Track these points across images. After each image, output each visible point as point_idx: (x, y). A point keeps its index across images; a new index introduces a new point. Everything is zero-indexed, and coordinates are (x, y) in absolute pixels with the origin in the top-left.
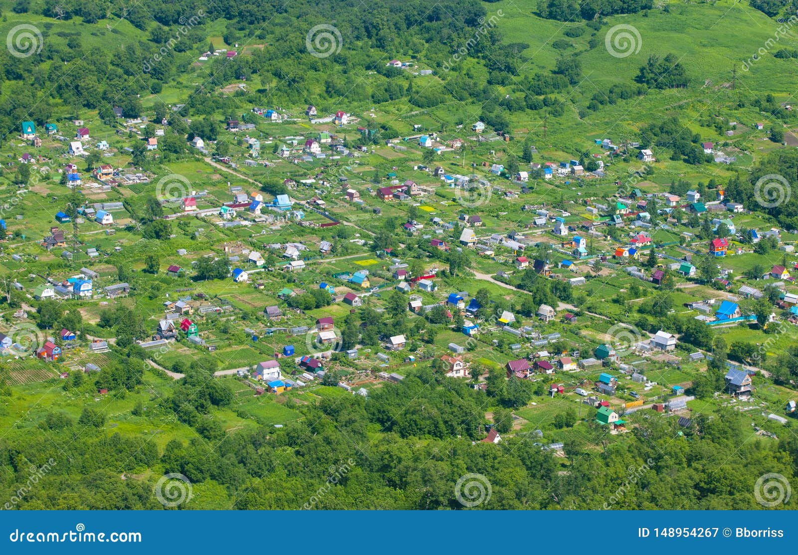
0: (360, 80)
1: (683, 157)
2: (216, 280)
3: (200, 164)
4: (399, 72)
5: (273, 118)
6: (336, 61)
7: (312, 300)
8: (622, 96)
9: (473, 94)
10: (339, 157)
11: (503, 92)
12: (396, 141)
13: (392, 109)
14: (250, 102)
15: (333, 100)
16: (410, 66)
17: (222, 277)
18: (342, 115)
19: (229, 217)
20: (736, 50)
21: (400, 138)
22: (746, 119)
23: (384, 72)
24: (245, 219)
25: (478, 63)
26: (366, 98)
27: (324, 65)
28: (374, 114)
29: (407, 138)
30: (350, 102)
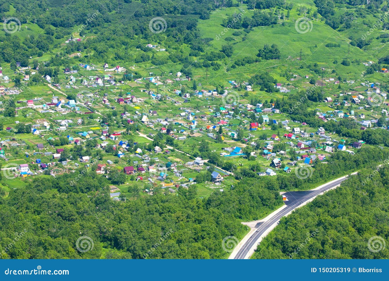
0: (131, 52)
1: (266, 89)
2: (25, 133)
3: (45, 87)
4: (150, 50)
5: (87, 68)
6: (123, 44)
7: (59, 142)
8: (248, 62)
9: (181, 60)
10: (109, 86)
11: (195, 59)
12: (140, 79)
13: (143, 66)
14: (80, 61)
15: (117, 61)
16: (157, 47)
17: (28, 132)
18: (118, 67)
19: (46, 109)
20: (309, 43)
21: (142, 78)
22: (302, 74)
23: (144, 49)
24: (53, 110)
25: (188, 46)
26: (132, 60)
27: (117, 46)
28: (134, 68)
29: (145, 78)
30: (125, 62)
